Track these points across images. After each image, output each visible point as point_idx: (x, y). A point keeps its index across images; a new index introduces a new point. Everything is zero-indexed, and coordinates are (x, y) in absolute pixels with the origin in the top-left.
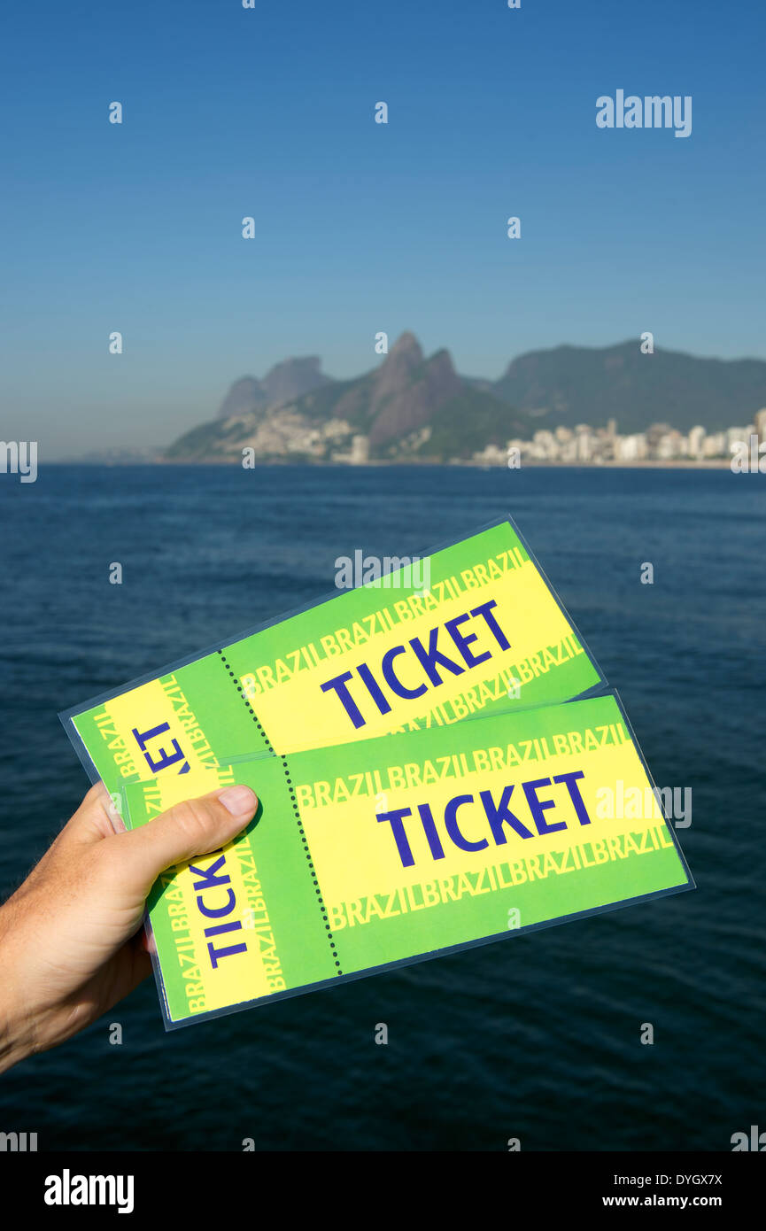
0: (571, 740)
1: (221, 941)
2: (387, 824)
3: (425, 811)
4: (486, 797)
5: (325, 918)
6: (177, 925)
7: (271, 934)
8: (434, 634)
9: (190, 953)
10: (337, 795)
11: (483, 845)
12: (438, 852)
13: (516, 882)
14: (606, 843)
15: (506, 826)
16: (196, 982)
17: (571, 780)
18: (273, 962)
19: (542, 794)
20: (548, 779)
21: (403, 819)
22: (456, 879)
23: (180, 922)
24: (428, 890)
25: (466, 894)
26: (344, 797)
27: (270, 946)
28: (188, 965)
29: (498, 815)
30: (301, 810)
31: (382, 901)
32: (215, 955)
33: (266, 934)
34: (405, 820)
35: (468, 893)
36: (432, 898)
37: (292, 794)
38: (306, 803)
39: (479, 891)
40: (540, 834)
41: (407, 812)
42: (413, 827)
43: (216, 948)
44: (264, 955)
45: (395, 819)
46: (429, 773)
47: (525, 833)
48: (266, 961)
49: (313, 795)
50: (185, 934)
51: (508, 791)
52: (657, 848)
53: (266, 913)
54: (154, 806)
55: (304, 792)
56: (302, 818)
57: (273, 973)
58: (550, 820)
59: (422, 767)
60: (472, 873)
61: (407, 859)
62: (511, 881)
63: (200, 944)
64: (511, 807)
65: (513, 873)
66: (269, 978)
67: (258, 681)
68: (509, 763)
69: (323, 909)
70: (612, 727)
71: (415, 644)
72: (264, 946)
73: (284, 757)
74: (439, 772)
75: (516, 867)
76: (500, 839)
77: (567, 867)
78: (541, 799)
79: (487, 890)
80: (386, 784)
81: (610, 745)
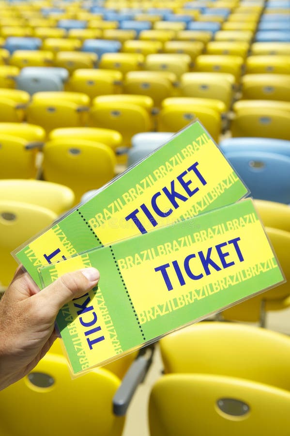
0: (234, 223)
1: (93, 337)
2: (160, 272)
3: (176, 264)
4: (201, 254)
5: (137, 319)
6: (72, 332)
7: (115, 330)
8: (172, 183)
9: (79, 344)
10: (136, 261)
11: (201, 276)
12: (182, 282)
13: (216, 291)
16: (83, 357)
17: (235, 242)
18: (116, 343)
19: (224, 250)
20: (226, 242)
21: (166, 269)
22: (191, 293)
23: (73, 331)
24: (180, 300)
25: (196, 300)
27: (114, 336)
28: (79, 350)
29: (206, 262)
30: (121, 270)
31: (161, 307)
32: (91, 343)
33: (112, 331)
34: (167, 269)
36: (181, 304)
37: (116, 264)
38: (123, 267)
39: (201, 297)
40: (224, 268)
41: (168, 265)
42: (171, 272)
43: (91, 340)
44: (112, 340)
45: (162, 269)
46: (176, 246)
47: (218, 268)
48: (113, 343)
49: (126, 263)
50: (76, 336)
51: (210, 250)
52: (271, 268)
53: (111, 321)
55: (122, 262)
56: (122, 274)
57: (117, 347)
58: (227, 262)
59: (172, 243)
60: (198, 290)
61: (170, 287)
62: (214, 291)
63: (83, 339)
64: (211, 258)
65: (215, 287)
66: (116, 350)
67: (97, 221)
68: (209, 237)
69: (136, 315)
70: (250, 215)
71: (165, 190)
72: (112, 336)
73: (110, 247)
74: (180, 245)
75: (215, 284)
76: (208, 273)
77: (236, 281)
78: (224, 252)
79: (204, 296)
80: (157, 254)
81: (250, 223)
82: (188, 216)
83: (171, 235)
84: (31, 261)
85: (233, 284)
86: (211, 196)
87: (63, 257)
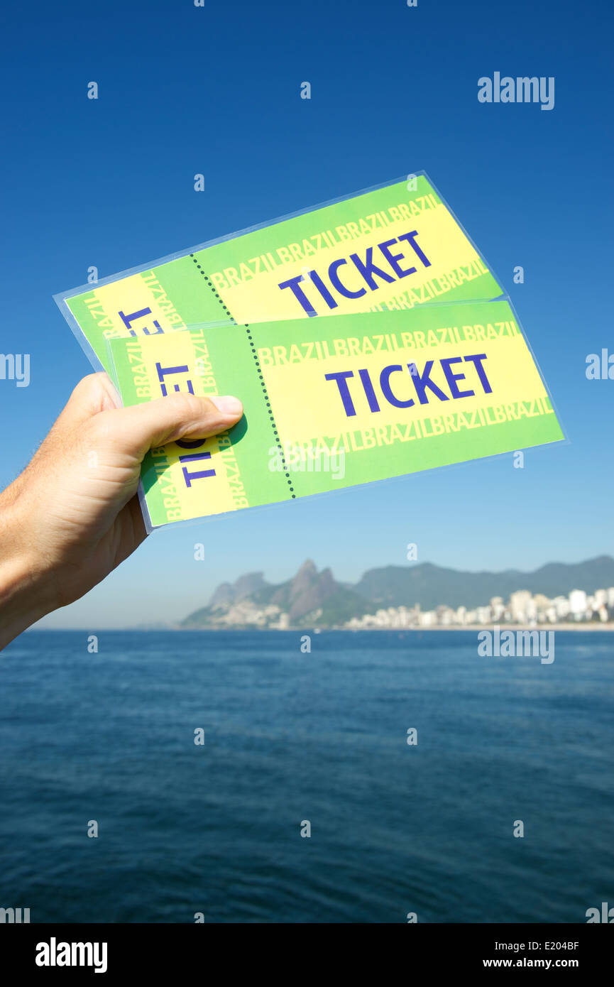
0: (477, 331)
1: (194, 467)
2: (334, 383)
3: (364, 374)
4: (412, 367)
7: (236, 464)
8: (369, 252)
9: (168, 475)
10: (292, 357)
11: (410, 403)
12: (374, 407)
13: (436, 433)
14: (504, 407)
15: (427, 390)
16: (172, 497)
17: (477, 360)
18: (237, 486)
19: (455, 369)
20: (460, 358)
21: (346, 379)
22: (389, 428)
24: (367, 436)
25: (397, 441)
26: (298, 359)
27: (235, 473)
28: (166, 484)
29: (421, 382)
30: (262, 367)
31: (329, 441)
32: (189, 477)
33: (231, 463)
34: (348, 380)
35: (398, 439)
36: (369, 442)
37: (254, 354)
38: (267, 362)
39: (406, 438)
40: (454, 398)
41: (350, 374)
42: (355, 385)
43: (189, 472)
44: (230, 480)
45: (340, 379)
46: (367, 346)
47: (442, 397)
48: (231, 485)
49: (273, 356)
50: (163, 459)
51: (429, 365)
52: (542, 413)
54: (137, 358)
55: (265, 354)
56: (263, 373)
57: (238, 494)
58: (461, 389)
59: (361, 340)
60: (402, 424)
61: (350, 410)
62: (433, 432)
63: (176, 468)
64: (432, 376)
65: (434, 426)
66: (235, 498)
68: (429, 344)
70: (507, 324)
71: (355, 258)
72: (230, 473)
73: (247, 325)
74: (375, 346)
75: (436, 421)
76: (424, 400)
77: (475, 423)
78: (455, 372)
79: (414, 438)
80: (332, 352)
81: (506, 336)
82: (394, 305)
83: (362, 327)
84: (95, 317)
85: (469, 427)
86: (438, 285)
87: (156, 323)
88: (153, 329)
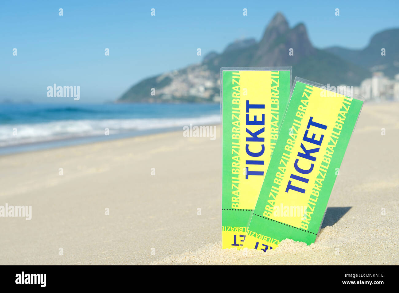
2: (290, 190)
3: (293, 176)
4: (300, 155)
10: (272, 204)
11: (312, 166)
12: (306, 181)
15: (312, 154)
17: (311, 123)
20: (306, 130)
22: (316, 182)
25: (322, 182)
26: (274, 202)
29: (307, 155)
31: (308, 210)
34: (292, 184)
39: (324, 177)
40: (320, 145)
41: (290, 182)
42: (296, 183)
45: (290, 187)
46: (282, 169)
47: (317, 150)
51: (302, 146)
58: (319, 140)
59: (279, 170)
60: (318, 175)
61: (303, 191)
62: (328, 164)
64: (307, 149)
68: (295, 139)
74: (284, 166)
75: (325, 159)
76: (314, 159)
78: (311, 137)
88: (242, 238)
